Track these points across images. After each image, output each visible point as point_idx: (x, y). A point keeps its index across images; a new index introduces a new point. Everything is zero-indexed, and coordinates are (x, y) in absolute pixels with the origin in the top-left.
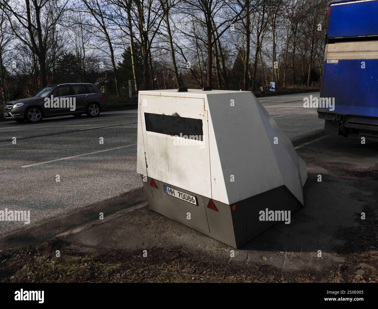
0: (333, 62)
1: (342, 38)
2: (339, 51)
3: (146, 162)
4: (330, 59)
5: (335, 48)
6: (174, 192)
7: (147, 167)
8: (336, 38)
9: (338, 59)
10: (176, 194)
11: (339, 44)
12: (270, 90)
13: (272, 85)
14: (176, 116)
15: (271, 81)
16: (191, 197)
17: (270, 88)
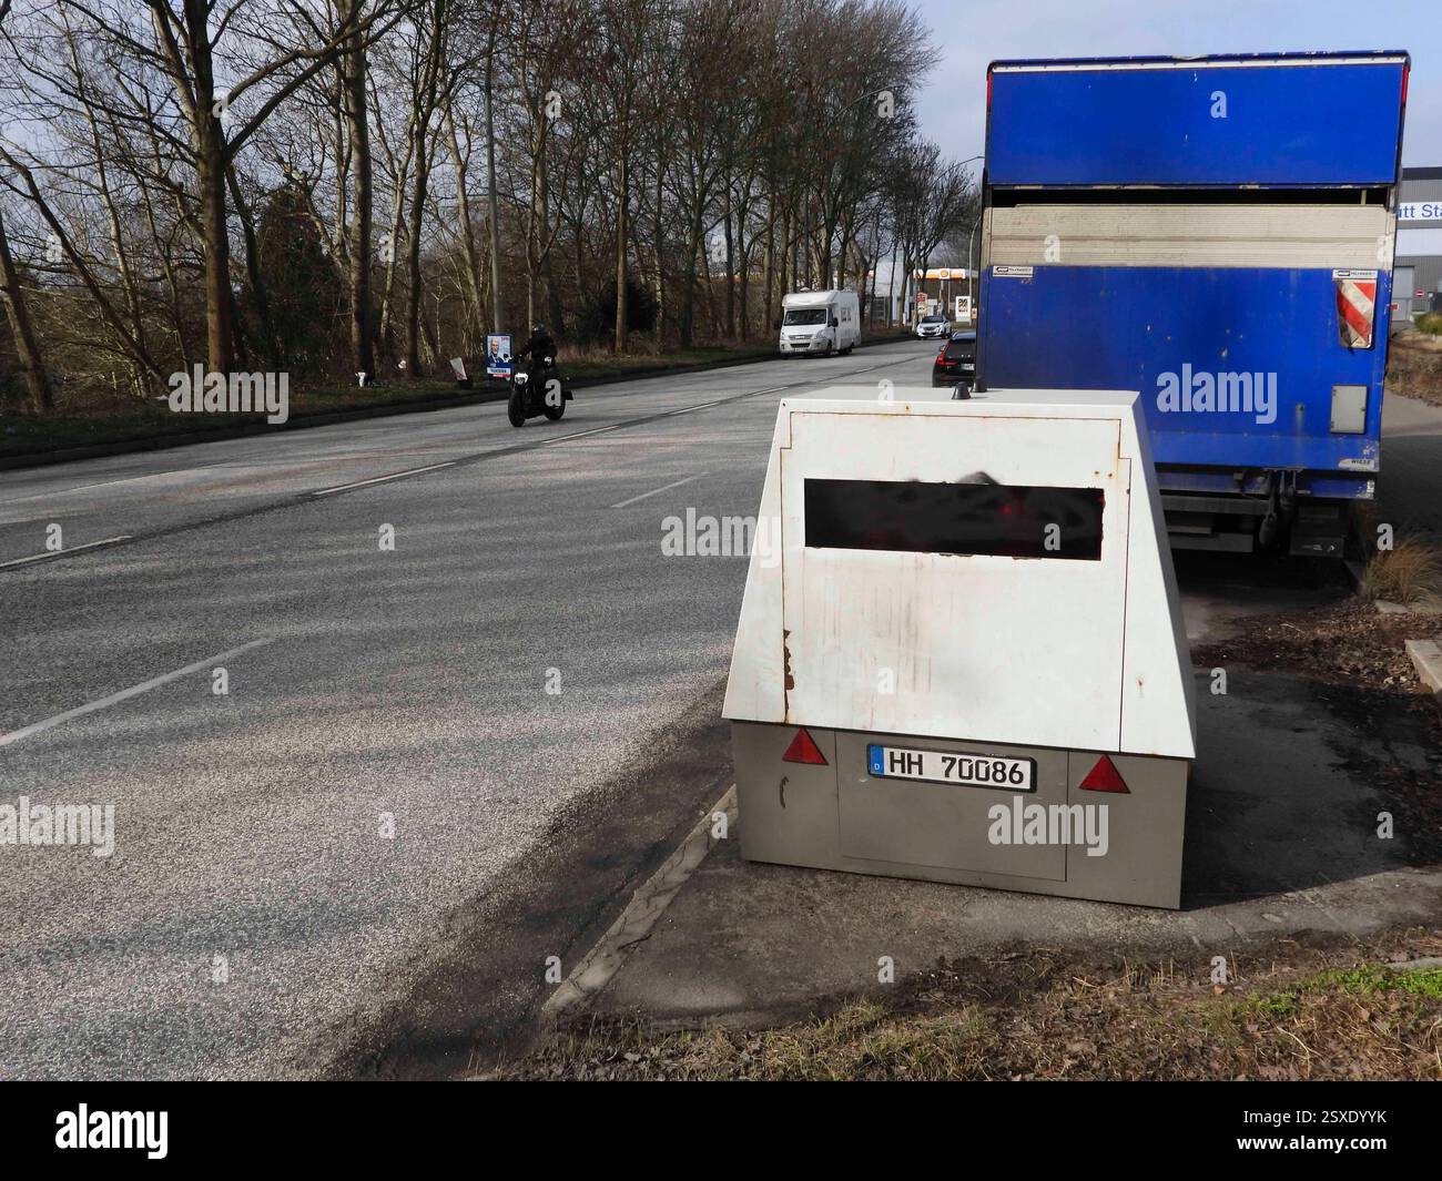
0: (1013, 272)
1: (1040, 188)
2: (1031, 234)
3: (787, 669)
4: (1005, 262)
5: (1019, 224)
6: (920, 763)
7: (789, 683)
8: (1018, 188)
9: (1030, 261)
10: (934, 766)
11: (1031, 211)
12: (489, 371)
13: (496, 348)
14: (979, 482)
15: (493, 332)
16: (1009, 764)
17: (487, 362)
